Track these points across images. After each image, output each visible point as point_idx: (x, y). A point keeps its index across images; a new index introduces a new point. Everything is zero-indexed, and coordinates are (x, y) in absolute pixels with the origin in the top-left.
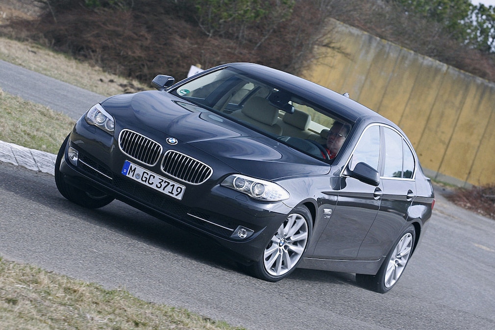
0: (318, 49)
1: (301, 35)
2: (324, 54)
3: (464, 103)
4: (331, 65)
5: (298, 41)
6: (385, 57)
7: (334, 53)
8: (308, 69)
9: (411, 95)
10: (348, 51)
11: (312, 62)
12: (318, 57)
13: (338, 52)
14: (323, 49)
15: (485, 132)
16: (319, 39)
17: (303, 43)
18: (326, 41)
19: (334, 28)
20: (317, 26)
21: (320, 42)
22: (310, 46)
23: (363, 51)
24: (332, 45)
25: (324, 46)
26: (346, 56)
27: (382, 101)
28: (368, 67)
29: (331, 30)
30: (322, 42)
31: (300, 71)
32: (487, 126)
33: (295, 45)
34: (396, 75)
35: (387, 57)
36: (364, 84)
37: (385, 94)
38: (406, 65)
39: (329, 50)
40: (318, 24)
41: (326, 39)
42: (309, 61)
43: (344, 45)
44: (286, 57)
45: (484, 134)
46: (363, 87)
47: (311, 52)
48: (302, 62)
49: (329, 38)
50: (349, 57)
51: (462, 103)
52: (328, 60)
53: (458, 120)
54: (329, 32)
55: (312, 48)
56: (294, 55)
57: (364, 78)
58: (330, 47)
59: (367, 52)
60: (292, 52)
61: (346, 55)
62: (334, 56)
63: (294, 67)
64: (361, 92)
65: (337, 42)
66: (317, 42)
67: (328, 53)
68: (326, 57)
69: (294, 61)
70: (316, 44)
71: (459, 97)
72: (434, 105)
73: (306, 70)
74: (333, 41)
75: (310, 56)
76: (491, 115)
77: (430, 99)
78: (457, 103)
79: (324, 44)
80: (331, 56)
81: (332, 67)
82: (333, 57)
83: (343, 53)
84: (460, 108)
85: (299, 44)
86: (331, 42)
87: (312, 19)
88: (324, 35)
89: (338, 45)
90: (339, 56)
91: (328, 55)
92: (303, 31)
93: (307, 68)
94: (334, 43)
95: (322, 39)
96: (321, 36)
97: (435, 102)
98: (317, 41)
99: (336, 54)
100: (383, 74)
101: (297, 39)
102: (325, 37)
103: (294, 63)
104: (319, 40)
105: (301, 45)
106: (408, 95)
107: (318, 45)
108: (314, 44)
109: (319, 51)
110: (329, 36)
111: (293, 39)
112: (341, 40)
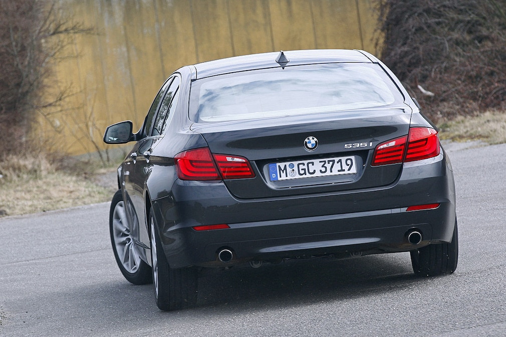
0: (46, 42)
1: (16, 36)
2: (58, 45)
3: (269, 15)
4: (76, 55)
5: (16, 46)
6: (137, 7)
7: (71, 37)
8: (49, 75)
9: (196, 40)
10: (87, 25)
11: (47, 63)
12: (53, 53)
13: (75, 33)
14: (54, 39)
15: (316, 37)
16: (41, 28)
17: (26, 45)
18: (52, 27)
19: (53, 5)
20: (30, 13)
21: (45, 31)
22: (35, 43)
23: (106, 15)
24: (63, 28)
25: (54, 34)
26: (87, 34)
27: (163, 67)
28: (123, 32)
29: (52, 9)
30: (47, 30)
31: (39, 83)
32: (314, 29)
33: (16, 53)
34: (163, 24)
35: (140, 7)
36: (129, 57)
37: (162, 56)
38: (170, 5)
39: (62, 36)
40: (31, 9)
41: (50, 24)
42: (44, 65)
43: (77, 19)
44: (12, 74)
45: (316, 40)
46: (129, 61)
47: (41, 51)
48: (35, 70)
49: (54, 21)
50: (92, 32)
51: (267, 15)
52: (68, 50)
53: (272, 40)
54: (50, 13)
55: (40, 46)
56: (20, 67)
57: (124, 49)
58: (61, 32)
59: (111, 14)
60: (15, 63)
61: (88, 31)
62: (72, 40)
63: (29, 82)
64: (130, 70)
65: (67, 21)
66: (41, 34)
67: (63, 42)
68: (62, 47)
69: (25, 74)
70: (41, 38)
71: (259, 10)
72: (232, 38)
73: (46, 77)
74: (62, 22)
75: (42, 57)
76: (312, 13)
77: (224, 31)
78: (260, 19)
79: (52, 32)
80: (69, 43)
81: (77, 57)
82: (72, 43)
83: (83, 31)
84: (268, 23)
85: (19, 49)
86: (58, 26)
87: (18, 8)
88: (45, 21)
89: (70, 24)
90: (78, 38)
91: (65, 43)
92: (16, 29)
93: (47, 74)
94: (64, 24)
95: (47, 26)
96: (42, 23)
97: (231, 32)
98: (40, 32)
99: (73, 37)
100: (145, 31)
101: (14, 44)
102: (48, 23)
103: (27, 76)
104: (42, 30)
105: (23, 48)
106: (193, 43)
107: (45, 37)
108: (38, 39)
109: (49, 45)
110: (52, 18)
111: (9, 45)
112: (71, 16)
